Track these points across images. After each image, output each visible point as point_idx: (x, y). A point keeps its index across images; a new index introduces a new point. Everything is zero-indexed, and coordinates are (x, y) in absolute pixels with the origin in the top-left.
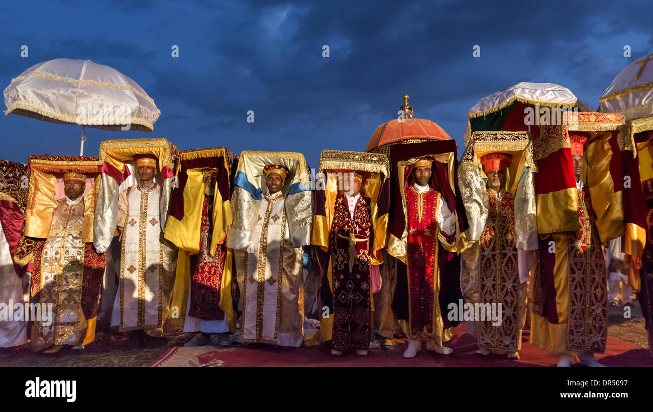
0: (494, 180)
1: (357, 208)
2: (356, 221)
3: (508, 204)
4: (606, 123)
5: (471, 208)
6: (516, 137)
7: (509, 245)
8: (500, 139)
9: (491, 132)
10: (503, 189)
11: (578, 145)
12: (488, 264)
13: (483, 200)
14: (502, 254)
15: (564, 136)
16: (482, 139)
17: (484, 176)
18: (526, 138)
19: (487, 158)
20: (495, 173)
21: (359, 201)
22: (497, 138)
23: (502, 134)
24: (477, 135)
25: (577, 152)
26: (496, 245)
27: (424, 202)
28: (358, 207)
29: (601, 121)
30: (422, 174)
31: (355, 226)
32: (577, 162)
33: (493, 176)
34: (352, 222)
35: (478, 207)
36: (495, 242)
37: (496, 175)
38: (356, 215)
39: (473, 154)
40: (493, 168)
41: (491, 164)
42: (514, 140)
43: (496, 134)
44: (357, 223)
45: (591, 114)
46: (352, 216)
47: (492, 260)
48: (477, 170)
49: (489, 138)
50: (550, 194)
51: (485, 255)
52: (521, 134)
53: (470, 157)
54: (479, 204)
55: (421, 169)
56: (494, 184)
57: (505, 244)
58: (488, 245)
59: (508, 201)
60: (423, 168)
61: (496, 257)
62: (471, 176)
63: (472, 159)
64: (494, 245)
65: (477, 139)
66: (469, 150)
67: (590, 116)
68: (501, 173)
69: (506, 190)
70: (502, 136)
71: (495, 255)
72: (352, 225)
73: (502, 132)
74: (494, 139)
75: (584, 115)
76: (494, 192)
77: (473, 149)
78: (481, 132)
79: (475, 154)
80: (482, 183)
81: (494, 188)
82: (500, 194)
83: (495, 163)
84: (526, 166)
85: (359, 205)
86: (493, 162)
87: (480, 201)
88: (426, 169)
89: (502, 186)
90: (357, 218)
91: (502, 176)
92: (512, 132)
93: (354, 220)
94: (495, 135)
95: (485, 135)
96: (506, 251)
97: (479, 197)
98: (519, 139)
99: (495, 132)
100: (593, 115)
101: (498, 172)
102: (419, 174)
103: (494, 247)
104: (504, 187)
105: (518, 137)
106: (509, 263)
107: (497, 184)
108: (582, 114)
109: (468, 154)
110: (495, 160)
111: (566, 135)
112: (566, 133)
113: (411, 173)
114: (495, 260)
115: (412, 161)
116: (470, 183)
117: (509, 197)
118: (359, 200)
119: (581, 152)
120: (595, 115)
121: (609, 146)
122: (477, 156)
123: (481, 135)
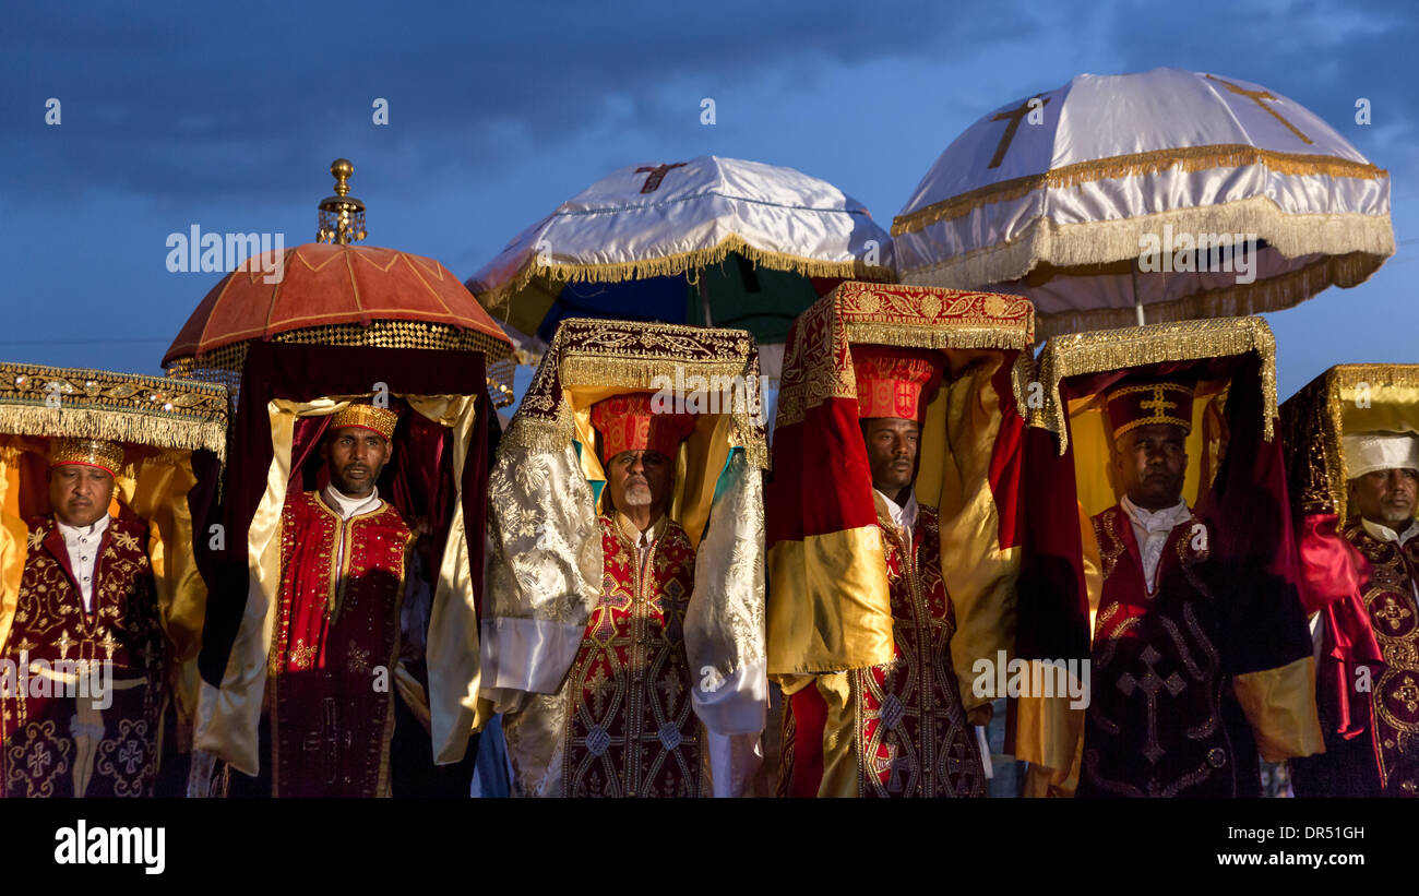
0: (631, 486)
1: (102, 565)
2: (101, 612)
3: (676, 569)
4: (972, 324)
5: (536, 579)
6: (704, 345)
7: (671, 714)
8: (653, 349)
9: (622, 324)
10: (663, 517)
11: (902, 386)
12: (594, 777)
13: (580, 555)
14: (645, 745)
15: (836, 360)
16: (590, 345)
17: (593, 474)
18: (737, 353)
19: (609, 409)
20: (635, 462)
21: (107, 540)
22: (640, 346)
23: (659, 334)
24: (574, 330)
25: (899, 409)
26: (624, 715)
27: (355, 551)
28: (108, 560)
29: (960, 316)
30: (354, 455)
31: (101, 631)
32: (897, 439)
33: (629, 470)
34: (90, 619)
35: (561, 578)
36: (623, 705)
37: (640, 469)
38: (101, 593)
39: (557, 396)
40: (629, 444)
41: (622, 430)
42: (699, 354)
43: (640, 333)
44: (107, 622)
45: (926, 294)
46: (87, 596)
47: (608, 765)
48: (569, 450)
49: (615, 343)
50: (809, 541)
51: (585, 749)
52: (722, 338)
53: (547, 404)
54: (565, 567)
55: (352, 438)
56: (632, 500)
57: (658, 711)
58: (598, 713)
59: (676, 560)
60: (360, 435)
61: (623, 757)
62: (546, 467)
63: (552, 413)
64: (620, 712)
65: (573, 343)
66: (545, 381)
67: (925, 300)
68: (655, 462)
69: (674, 519)
70: (659, 341)
71: (622, 748)
72: (90, 628)
73: (658, 327)
74: (632, 347)
75: (903, 295)
76: (628, 527)
77: (556, 378)
78: (591, 322)
79: (565, 394)
80: (583, 497)
81: (632, 511)
82: (650, 535)
83: (638, 428)
84: (733, 445)
85: (110, 552)
86: (630, 424)
87: (568, 556)
88: (371, 439)
89: (659, 507)
90: (106, 602)
91: (658, 470)
92: (695, 330)
93: (94, 613)
94: (636, 333)
95: (602, 332)
96: (660, 735)
97: (565, 544)
98: (715, 353)
99: (638, 325)
100: (933, 298)
101: (645, 459)
102: (343, 453)
103: (618, 721)
104: (668, 512)
105: (711, 347)
106: (666, 778)
107: (642, 497)
108: (896, 293)
109: (541, 392)
110: (637, 418)
111: (841, 356)
112: (843, 351)
113: (317, 447)
114: (619, 765)
115: (325, 405)
116: (536, 494)
117: (679, 548)
118: (107, 534)
119: (912, 410)
120: (940, 297)
121: (995, 396)
122: (575, 399)
123: (587, 330)
